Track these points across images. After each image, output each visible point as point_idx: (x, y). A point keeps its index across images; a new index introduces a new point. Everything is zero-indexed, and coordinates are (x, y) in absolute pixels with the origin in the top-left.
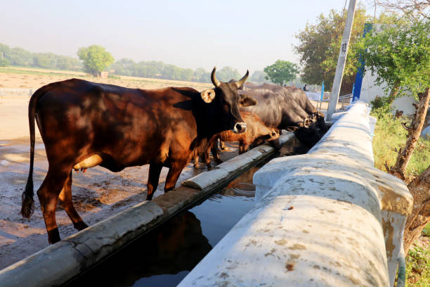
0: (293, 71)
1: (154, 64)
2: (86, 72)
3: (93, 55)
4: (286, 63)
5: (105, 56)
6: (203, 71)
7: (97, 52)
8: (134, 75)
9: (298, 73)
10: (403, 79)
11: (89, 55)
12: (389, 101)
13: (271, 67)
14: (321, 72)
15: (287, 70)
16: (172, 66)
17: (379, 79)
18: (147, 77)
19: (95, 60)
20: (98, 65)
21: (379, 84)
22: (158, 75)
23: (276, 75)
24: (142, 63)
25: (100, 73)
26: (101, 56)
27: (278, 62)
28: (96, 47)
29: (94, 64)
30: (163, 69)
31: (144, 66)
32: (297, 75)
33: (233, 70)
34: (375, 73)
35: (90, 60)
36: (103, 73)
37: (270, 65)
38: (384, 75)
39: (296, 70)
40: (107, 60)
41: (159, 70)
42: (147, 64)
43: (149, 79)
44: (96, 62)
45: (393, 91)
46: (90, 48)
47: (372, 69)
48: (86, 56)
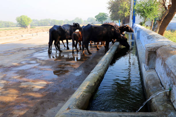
0: (106, 16)
1: (46, 20)
2: (21, 27)
3: (23, 19)
4: (103, 13)
5: (28, 19)
6: (68, 20)
7: (24, 18)
8: (39, 26)
9: (108, 17)
10: (147, 16)
11: (21, 19)
12: (144, 23)
13: (98, 15)
14: (118, 15)
15: (103, 16)
16: (54, 20)
17: (141, 17)
18: (45, 26)
19: (24, 21)
20: (26, 23)
21: (141, 18)
22: (49, 24)
23: (100, 19)
24: (41, 20)
25: (27, 27)
26: (26, 20)
27: (100, 14)
28: (23, 16)
29: (24, 23)
30: (51, 22)
31: (43, 21)
32: (107, 17)
33: (80, 18)
34: (139, 15)
35: (22, 22)
36: (28, 27)
37: (97, 15)
38: (142, 15)
39: (107, 16)
40: (29, 21)
41: (50, 22)
42: (44, 20)
43: (45, 27)
44: (25, 22)
45: (145, 20)
46: (21, 17)
47: (138, 14)
48: (20, 20)
